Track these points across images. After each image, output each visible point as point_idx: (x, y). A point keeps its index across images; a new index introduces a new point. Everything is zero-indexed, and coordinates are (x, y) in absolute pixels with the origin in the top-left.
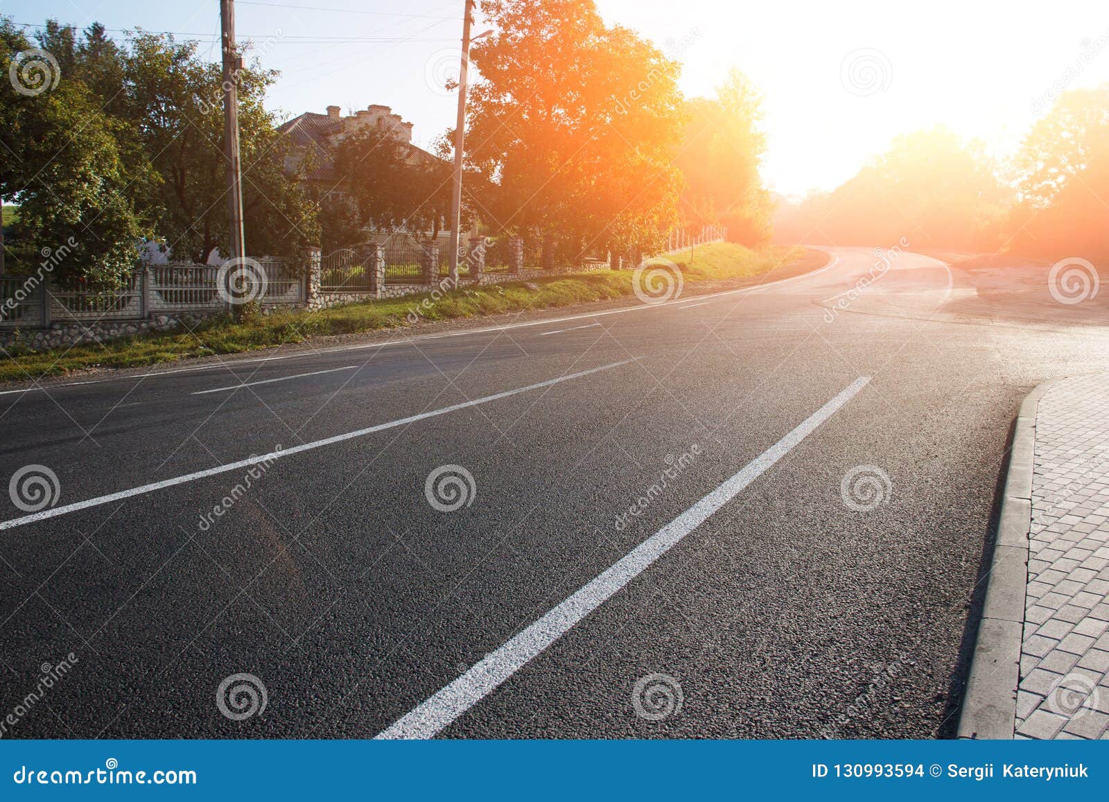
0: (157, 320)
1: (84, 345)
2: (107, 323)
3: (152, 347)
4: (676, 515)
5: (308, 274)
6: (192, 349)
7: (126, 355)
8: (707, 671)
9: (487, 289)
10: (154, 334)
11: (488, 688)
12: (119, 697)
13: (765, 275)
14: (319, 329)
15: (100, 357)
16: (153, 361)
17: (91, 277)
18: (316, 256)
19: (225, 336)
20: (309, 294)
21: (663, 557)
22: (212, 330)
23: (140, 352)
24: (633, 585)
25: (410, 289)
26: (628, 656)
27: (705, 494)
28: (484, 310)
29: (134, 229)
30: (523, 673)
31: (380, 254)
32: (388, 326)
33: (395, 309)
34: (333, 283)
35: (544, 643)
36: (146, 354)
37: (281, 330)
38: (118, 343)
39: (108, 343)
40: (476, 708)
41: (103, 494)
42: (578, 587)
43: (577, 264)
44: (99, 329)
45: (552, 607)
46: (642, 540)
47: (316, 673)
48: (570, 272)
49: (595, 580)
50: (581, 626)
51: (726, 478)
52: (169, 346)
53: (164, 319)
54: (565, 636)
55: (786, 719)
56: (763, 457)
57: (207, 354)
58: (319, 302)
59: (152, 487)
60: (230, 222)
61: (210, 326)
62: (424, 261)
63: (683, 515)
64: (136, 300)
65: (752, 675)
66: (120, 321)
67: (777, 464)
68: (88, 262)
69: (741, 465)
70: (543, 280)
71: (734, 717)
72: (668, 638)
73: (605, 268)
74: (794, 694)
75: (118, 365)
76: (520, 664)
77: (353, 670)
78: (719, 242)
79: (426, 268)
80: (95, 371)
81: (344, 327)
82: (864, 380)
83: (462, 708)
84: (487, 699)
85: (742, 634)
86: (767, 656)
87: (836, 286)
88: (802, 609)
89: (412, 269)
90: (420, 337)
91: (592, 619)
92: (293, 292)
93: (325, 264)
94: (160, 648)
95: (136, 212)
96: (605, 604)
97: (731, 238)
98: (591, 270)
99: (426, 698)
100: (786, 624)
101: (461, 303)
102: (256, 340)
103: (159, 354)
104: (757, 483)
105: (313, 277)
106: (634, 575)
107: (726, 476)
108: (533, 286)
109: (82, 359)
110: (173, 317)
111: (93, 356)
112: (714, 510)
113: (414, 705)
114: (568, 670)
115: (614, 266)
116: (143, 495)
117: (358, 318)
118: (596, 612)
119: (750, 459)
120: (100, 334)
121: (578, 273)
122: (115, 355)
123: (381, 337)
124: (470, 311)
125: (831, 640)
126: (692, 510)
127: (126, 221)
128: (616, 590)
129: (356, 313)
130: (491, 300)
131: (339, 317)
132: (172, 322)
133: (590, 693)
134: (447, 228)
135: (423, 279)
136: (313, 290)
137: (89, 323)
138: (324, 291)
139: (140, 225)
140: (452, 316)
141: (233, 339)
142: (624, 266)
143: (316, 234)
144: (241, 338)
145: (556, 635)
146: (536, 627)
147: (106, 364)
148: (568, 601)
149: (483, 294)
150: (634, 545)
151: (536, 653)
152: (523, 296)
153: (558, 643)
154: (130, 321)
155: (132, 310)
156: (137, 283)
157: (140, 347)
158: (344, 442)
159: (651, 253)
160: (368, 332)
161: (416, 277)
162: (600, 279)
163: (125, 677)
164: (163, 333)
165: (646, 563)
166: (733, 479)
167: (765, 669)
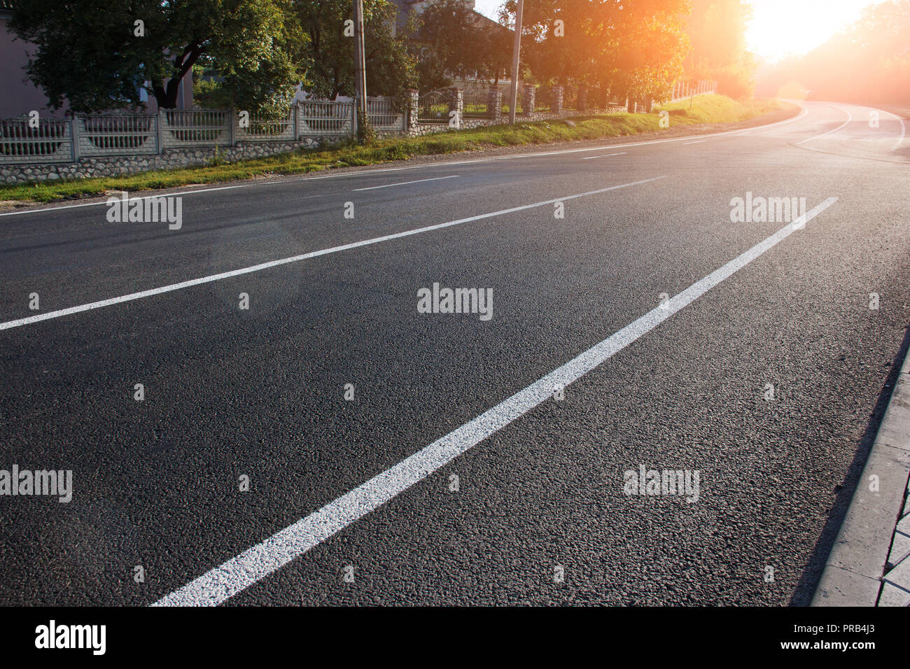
0: (305, 142)
1: (259, 159)
2: (272, 143)
3: (305, 161)
4: (713, 270)
5: (409, 110)
6: (333, 162)
7: (289, 165)
9: (537, 124)
10: (303, 151)
13: (747, 121)
14: (419, 150)
15: (272, 167)
16: (308, 170)
17: (264, 110)
18: (416, 96)
19: (354, 153)
20: (409, 125)
22: (345, 149)
23: (298, 164)
25: (480, 122)
28: (536, 140)
31: (460, 95)
33: (471, 137)
36: (302, 165)
37: (392, 150)
38: (282, 157)
39: (276, 157)
43: (603, 107)
44: (267, 148)
48: (597, 113)
52: (318, 160)
53: (310, 141)
58: (416, 131)
61: (343, 146)
64: (291, 127)
66: (281, 142)
68: (263, 100)
69: (750, 246)
70: (578, 119)
73: (623, 111)
78: (710, 95)
79: (491, 107)
80: (270, 176)
81: (436, 149)
82: (833, 199)
87: (807, 132)
89: (481, 109)
92: (398, 124)
93: (420, 103)
95: (293, 63)
97: (720, 91)
98: (613, 112)
101: (519, 134)
102: (377, 157)
103: (311, 166)
104: (765, 256)
105: (413, 112)
108: (572, 123)
109: (260, 168)
110: (315, 140)
111: (267, 167)
115: (631, 110)
117: (446, 143)
120: (268, 151)
121: (603, 114)
122: (282, 165)
124: (528, 142)
129: (445, 139)
130: (541, 133)
131: (434, 142)
132: (315, 143)
135: (490, 115)
136: (412, 121)
137: (260, 144)
138: (420, 123)
140: (513, 144)
141: (360, 156)
142: (638, 110)
143: (415, 80)
144: (366, 156)
149: (535, 128)
152: (565, 131)
154: (287, 142)
156: (291, 114)
157: (298, 161)
159: (658, 99)
160: (454, 153)
161: (484, 113)
162: (620, 120)
164: (310, 151)
166: (747, 253)
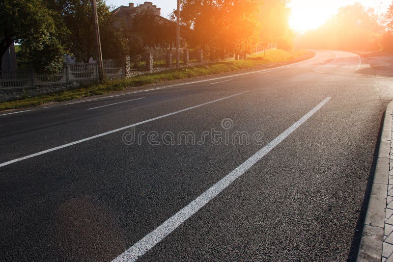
0: (72, 84)
1: (48, 94)
2: (55, 86)
3: (71, 94)
4: (262, 148)
5: (126, 65)
6: (85, 94)
7: (62, 97)
8: (274, 202)
9: (190, 68)
10: (72, 89)
11: (197, 210)
12: (69, 215)
13: (291, 61)
14: (130, 85)
15: (53, 98)
16: (72, 98)
17: (48, 69)
18: (128, 58)
19: (97, 88)
20: (126, 72)
21: (257, 163)
22: (92, 87)
23: (67, 95)
24: (247, 172)
25: (162, 69)
26: (246, 197)
27: (272, 140)
28: (189, 76)
29: (62, 51)
30: (209, 204)
31: (151, 56)
32: (155, 83)
33: (157, 76)
34: (135, 68)
35: (216, 193)
36: (69, 96)
37: (117, 85)
38: (59, 93)
39: (56, 93)
40: (192, 216)
41: (58, 146)
42: (228, 174)
43: (223, 57)
44: (52, 88)
45: (218, 181)
46: (250, 157)
47: (136, 206)
48: (220, 61)
49: (233, 171)
50: (229, 188)
51: (279, 134)
52: (77, 93)
53: (75, 83)
54: (223, 191)
55: (303, 219)
56: (292, 126)
57: (90, 95)
58: (129, 75)
59: (75, 143)
60: (97, 47)
61: (91, 85)
62: (167, 59)
63: (264, 148)
64: (64, 78)
65: (290, 204)
66: (59, 85)
67: (298, 129)
68: (47, 64)
70: (210, 64)
71: (284, 219)
72: (260, 191)
73: (233, 59)
74: (305, 210)
75: (60, 100)
76: (208, 201)
77: (149, 204)
78: (274, 49)
79: (168, 61)
80: (52, 103)
81: (139, 84)
82: (329, 98)
83: (187, 217)
84: (196, 214)
85: (286, 189)
86: (296, 197)
87: (318, 64)
88: (308, 180)
89: (162, 62)
90: (167, 86)
91: (233, 184)
92: (120, 72)
93: (131, 61)
94: (82, 198)
95: (62, 45)
96: (237, 180)
97: (279, 48)
98: (228, 60)
99: (175, 213)
100: (302, 185)
101: (181, 73)
102: (108, 90)
103: (74, 96)
105: (127, 66)
106: (247, 169)
107: (279, 133)
108: (207, 67)
109: (47, 99)
110: (78, 83)
111: (51, 98)
112: (275, 146)
113: (171, 216)
114: (224, 203)
115: (236, 59)
116: (72, 146)
117: (144, 80)
118: (234, 182)
119: (288, 127)
120: (53, 90)
121: (223, 61)
122: (59, 97)
123: (153, 87)
124: (185, 77)
125: (319, 191)
126: (267, 146)
127: (59, 48)
128: (241, 174)
129: (144, 78)
130: (192, 72)
131: (137, 80)
132: (78, 84)
133: (233, 211)
134: (175, 46)
135: (167, 65)
136: (127, 71)
137: (49, 86)
138: (131, 71)
139: (64, 49)
140: (178, 78)
141: (100, 90)
142: (240, 58)
143: (128, 50)
144: (103, 89)
145: (220, 191)
146: (213, 188)
147: (55, 100)
148: (224, 179)
149: (189, 70)
150: (247, 158)
151: (213, 197)
152: (204, 70)
153: (221, 193)
154: (63, 85)
155: (63, 80)
156: (64, 71)
157: (67, 94)
158: (141, 125)
159: (249, 53)
160: (148, 85)
161: (165, 65)
162: (231, 63)
163: (71, 208)
164: (75, 88)
165: (251, 165)
166: (282, 134)
167: (295, 202)
